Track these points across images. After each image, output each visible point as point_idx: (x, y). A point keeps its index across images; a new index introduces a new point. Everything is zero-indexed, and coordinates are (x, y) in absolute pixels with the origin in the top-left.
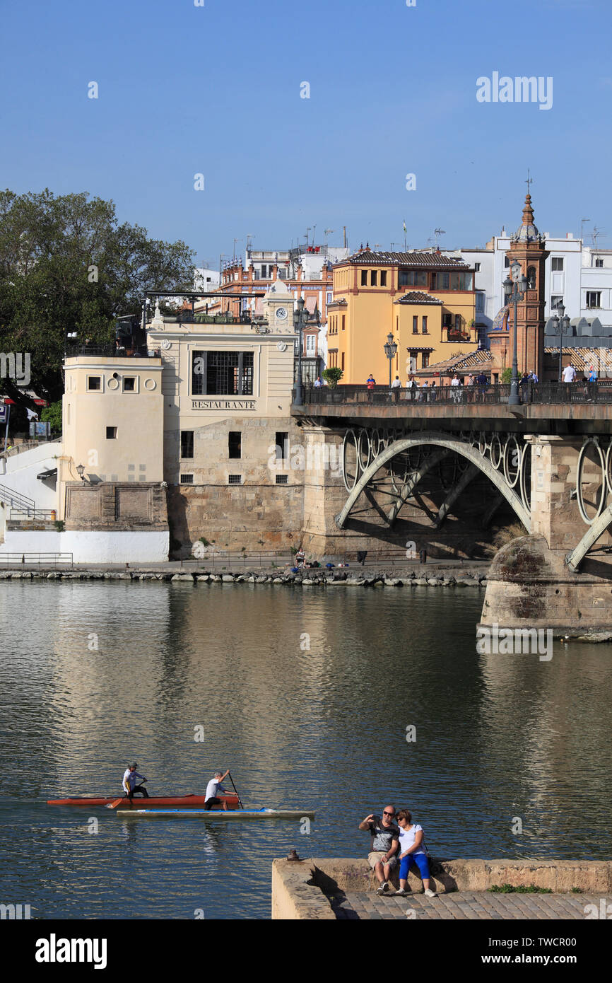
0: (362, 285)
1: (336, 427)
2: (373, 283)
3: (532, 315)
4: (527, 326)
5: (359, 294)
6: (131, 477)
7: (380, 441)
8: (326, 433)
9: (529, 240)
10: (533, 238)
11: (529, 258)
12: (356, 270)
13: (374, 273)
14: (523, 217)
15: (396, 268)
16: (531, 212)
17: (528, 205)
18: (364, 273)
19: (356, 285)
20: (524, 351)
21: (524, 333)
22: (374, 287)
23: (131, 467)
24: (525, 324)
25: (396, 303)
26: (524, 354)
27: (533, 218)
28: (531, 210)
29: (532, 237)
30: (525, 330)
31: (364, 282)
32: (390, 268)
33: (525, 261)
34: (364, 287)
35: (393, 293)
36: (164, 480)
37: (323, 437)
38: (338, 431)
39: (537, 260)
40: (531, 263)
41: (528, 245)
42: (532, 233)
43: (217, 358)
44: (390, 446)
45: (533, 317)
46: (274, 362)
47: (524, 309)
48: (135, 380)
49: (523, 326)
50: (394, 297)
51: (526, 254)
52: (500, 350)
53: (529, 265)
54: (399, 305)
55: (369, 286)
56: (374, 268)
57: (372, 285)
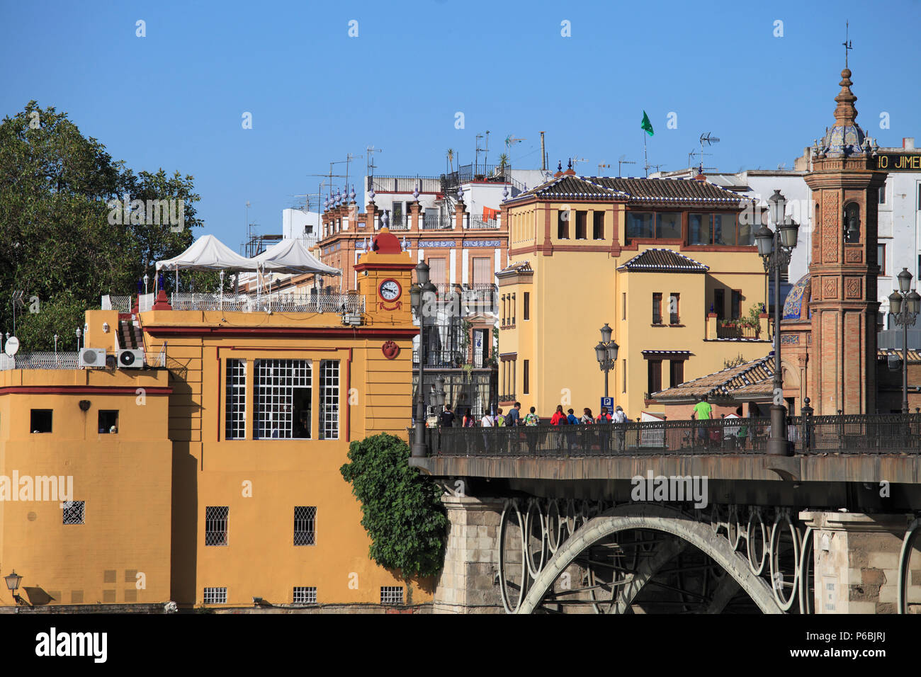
0: (560, 237)
2: (580, 233)
3: (852, 291)
4: (844, 311)
5: (555, 253)
6: (110, 594)
7: (561, 522)
8: (469, 508)
9: (848, 151)
10: (855, 149)
11: (846, 187)
12: (548, 210)
13: (581, 216)
14: (836, 111)
15: (622, 207)
16: (852, 100)
17: (845, 89)
18: (563, 215)
19: (548, 237)
20: (840, 357)
21: (840, 323)
22: (581, 242)
23: (110, 576)
24: (840, 307)
25: (621, 270)
26: (840, 361)
27: (855, 113)
28: (851, 97)
29: (852, 146)
30: (840, 317)
31: (563, 232)
32: (611, 206)
33: (840, 191)
34: (564, 242)
35: (615, 251)
36: (172, 600)
37: (464, 513)
38: (492, 504)
39: (862, 189)
40: (851, 195)
41: (845, 162)
42: (852, 139)
43: (272, 372)
44: (578, 532)
45: (856, 294)
46: (375, 377)
47: (837, 279)
48: (120, 414)
49: (837, 310)
50: (618, 259)
51: (842, 179)
52: (797, 356)
53: (846, 199)
54: (627, 274)
55: (572, 240)
56: (581, 207)
57: (578, 237)
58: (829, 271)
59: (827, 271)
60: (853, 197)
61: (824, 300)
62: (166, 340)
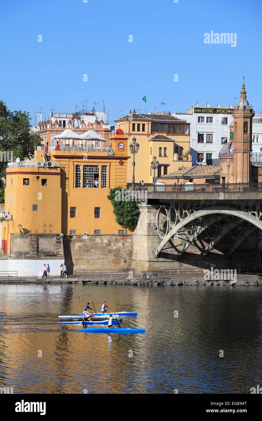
0: (133, 131)
1: (153, 205)
2: (138, 130)
3: (246, 147)
4: (243, 152)
5: (131, 136)
6: (45, 231)
7: (184, 212)
8: (148, 208)
9: (245, 108)
12: (130, 123)
13: (139, 125)
15: (150, 122)
18: (134, 125)
19: (129, 131)
21: (242, 156)
22: (139, 132)
23: (45, 226)
25: (150, 141)
28: (245, 92)
29: (246, 106)
30: (242, 154)
31: (134, 130)
32: (147, 122)
33: (243, 119)
34: (134, 132)
35: (148, 135)
36: (62, 233)
37: (147, 210)
38: (155, 207)
40: (245, 120)
41: (244, 111)
42: (245, 104)
43: (88, 169)
44: (191, 215)
46: (117, 171)
47: (242, 144)
48: (47, 180)
49: (241, 152)
50: (149, 137)
51: (243, 115)
52: (226, 165)
54: (152, 142)
55: (136, 132)
56: (139, 122)
57: (138, 131)
62: (59, 159)
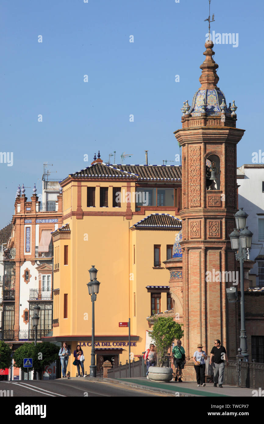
0: (89, 205)
2: (103, 203)
3: (213, 231)
4: (206, 249)
5: (84, 217)
9: (208, 113)
10: (216, 109)
11: (207, 141)
12: (80, 187)
13: (104, 191)
14: (201, 77)
15: (133, 184)
16: (214, 67)
17: (208, 57)
18: (91, 191)
19: (79, 206)
21: (203, 259)
22: (104, 209)
24: (202, 246)
25: (132, 229)
27: (217, 79)
28: (213, 65)
29: (213, 107)
30: (203, 255)
31: (91, 202)
32: (125, 184)
33: (202, 145)
34: (91, 209)
35: (128, 215)
39: (221, 143)
40: (211, 148)
41: (206, 120)
42: (213, 101)
45: (216, 234)
47: (201, 221)
49: (200, 248)
50: (131, 221)
51: (203, 134)
52: (180, 288)
53: (207, 152)
54: (135, 231)
55: (97, 208)
56: (104, 184)
57: (101, 205)
58: (194, 214)
59: (192, 215)
60: (213, 150)
61: (190, 240)
